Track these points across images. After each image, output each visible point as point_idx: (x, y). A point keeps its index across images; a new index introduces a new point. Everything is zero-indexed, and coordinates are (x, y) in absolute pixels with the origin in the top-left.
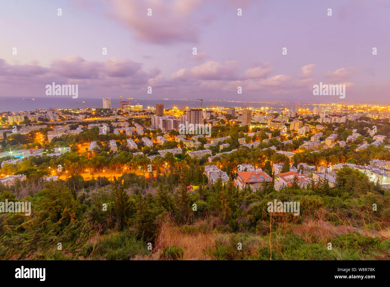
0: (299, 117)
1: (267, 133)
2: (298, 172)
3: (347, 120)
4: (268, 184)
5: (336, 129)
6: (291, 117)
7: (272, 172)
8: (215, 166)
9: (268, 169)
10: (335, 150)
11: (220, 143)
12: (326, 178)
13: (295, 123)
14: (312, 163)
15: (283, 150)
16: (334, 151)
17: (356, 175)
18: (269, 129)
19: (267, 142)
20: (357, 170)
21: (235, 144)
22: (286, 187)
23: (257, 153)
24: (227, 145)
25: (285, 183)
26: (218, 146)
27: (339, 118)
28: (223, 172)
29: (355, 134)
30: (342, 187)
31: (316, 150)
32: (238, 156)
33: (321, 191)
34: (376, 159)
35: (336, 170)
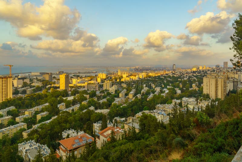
1: (85, 95)
2: (114, 126)
3: (139, 78)
4: (90, 145)
6: (103, 79)
7: (93, 132)
8: (32, 141)
9: (89, 129)
11: (37, 112)
12: (134, 126)
14: (123, 116)
15: (100, 109)
16: (135, 103)
17: (150, 118)
18: (87, 91)
19: (86, 104)
20: (150, 114)
21: (54, 111)
22: (106, 143)
23: (77, 116)
24: (45, 114)
25: (105, 139)
26: (35, 116)
27: (134, 77)
28: (42, 145)
29: (145, 88)
30: (143, 131)
31: (124, 104)
32: (59, 123)
33: (131, 138)
34: (159, 104)
35: (138, 118)
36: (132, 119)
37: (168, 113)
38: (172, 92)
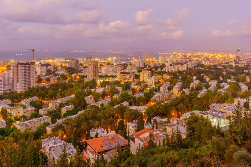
0: (147, 67)
1: (117, 87)
2: (153, 128)
3: (188, 67)
4: (123, 148)
5: (180, 77)
6: (140, 67)
7: (126, 133)
8: (57, 138)
9: (122, 129)
10: (182, 99)
11: (61, 105)
12: (179, 130)
13: (144, 74)
14: (165, 115)
15: (135, 105)
16: (181, 100)
17: (201, 121)
18: (119, 82)
19: (118, 98)
20: (202, 116)
21: (80, 104)
22: (143, 148)
23: (107, 112)
24: (71, 107)
25: (142, 143)
26: (59, 110)
27: (181, 66)
28: (67, 143)
29: (196, 81)
30: (192, 137)
31: (166, 101)
32: (86, 119)
33: (175, 145)
34: (214, 103)
35: (185, 119)
36: (177, 121)
37: (228, 116)
38: (234, 88)
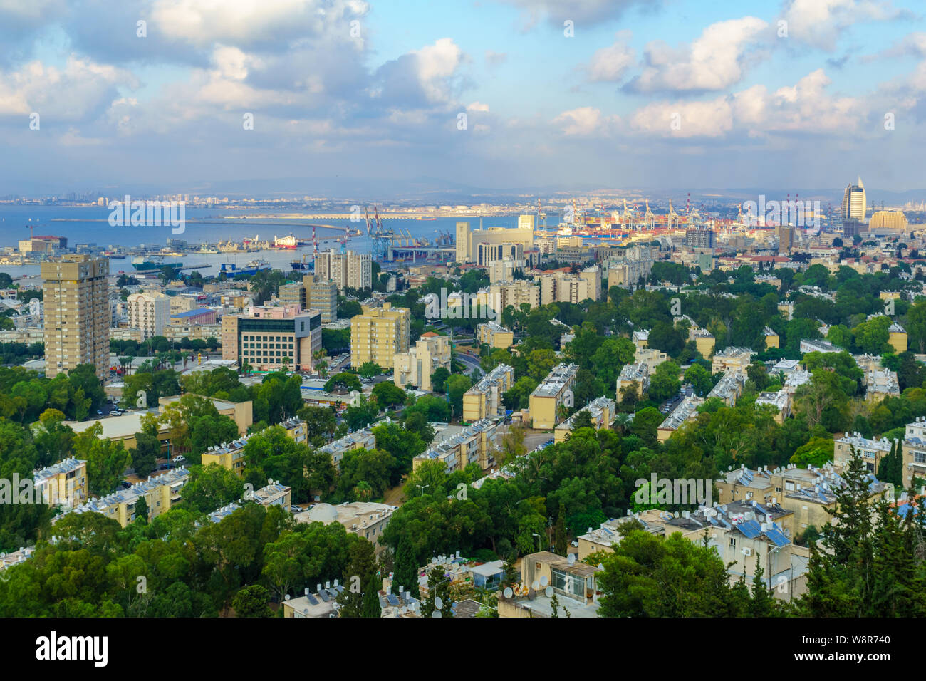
0: (392, 285)
1: (222, 407)
3: (605, 284)
5: (568, 338)
6: (348, 291)
10: (577, 453)
13: (372, 324)
14: (488, 545)
15: (329, 498)
16: (573, 458)
17: (676, 564)
18: (235, 375)
19: (229, 467)
20: (677, 537)
23: (172, 550)
27: (570, 276)
29: (645, 356)
31: (495, 468)
32: (49, 596)
34: (737, 467)
35: (593, 560)
36: (554, 569)
37: (803, 527)
38: (834, 386)
